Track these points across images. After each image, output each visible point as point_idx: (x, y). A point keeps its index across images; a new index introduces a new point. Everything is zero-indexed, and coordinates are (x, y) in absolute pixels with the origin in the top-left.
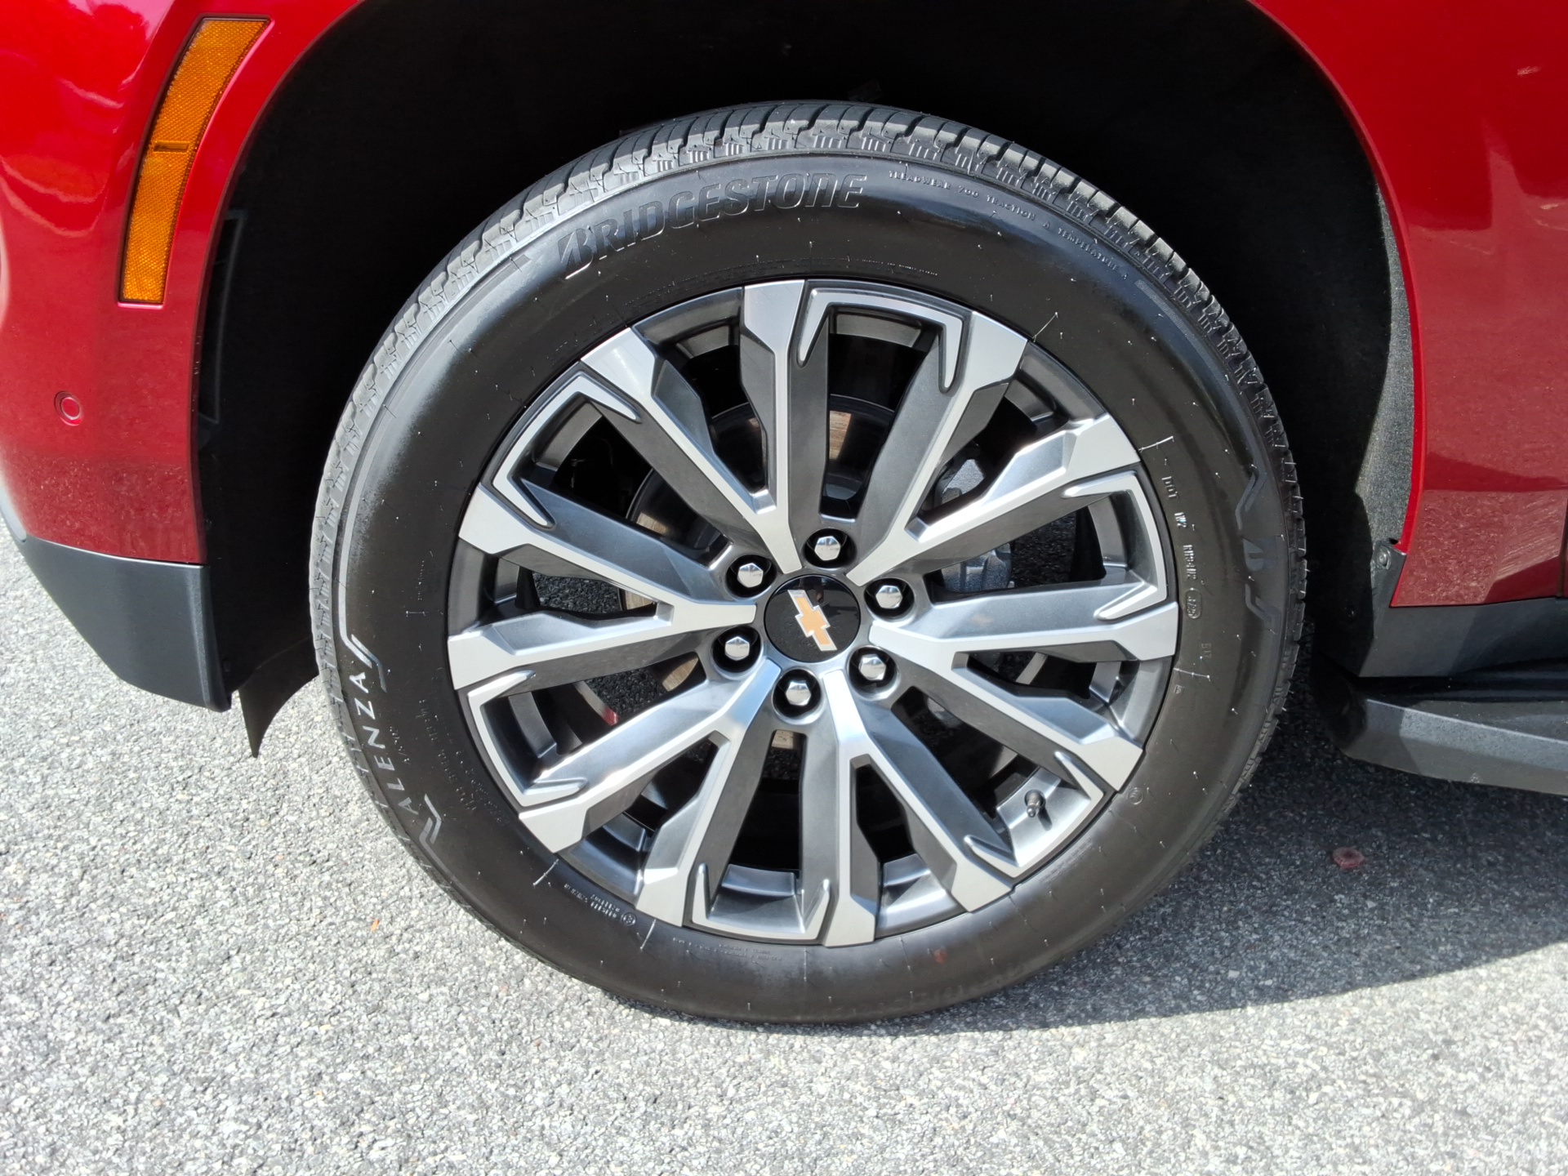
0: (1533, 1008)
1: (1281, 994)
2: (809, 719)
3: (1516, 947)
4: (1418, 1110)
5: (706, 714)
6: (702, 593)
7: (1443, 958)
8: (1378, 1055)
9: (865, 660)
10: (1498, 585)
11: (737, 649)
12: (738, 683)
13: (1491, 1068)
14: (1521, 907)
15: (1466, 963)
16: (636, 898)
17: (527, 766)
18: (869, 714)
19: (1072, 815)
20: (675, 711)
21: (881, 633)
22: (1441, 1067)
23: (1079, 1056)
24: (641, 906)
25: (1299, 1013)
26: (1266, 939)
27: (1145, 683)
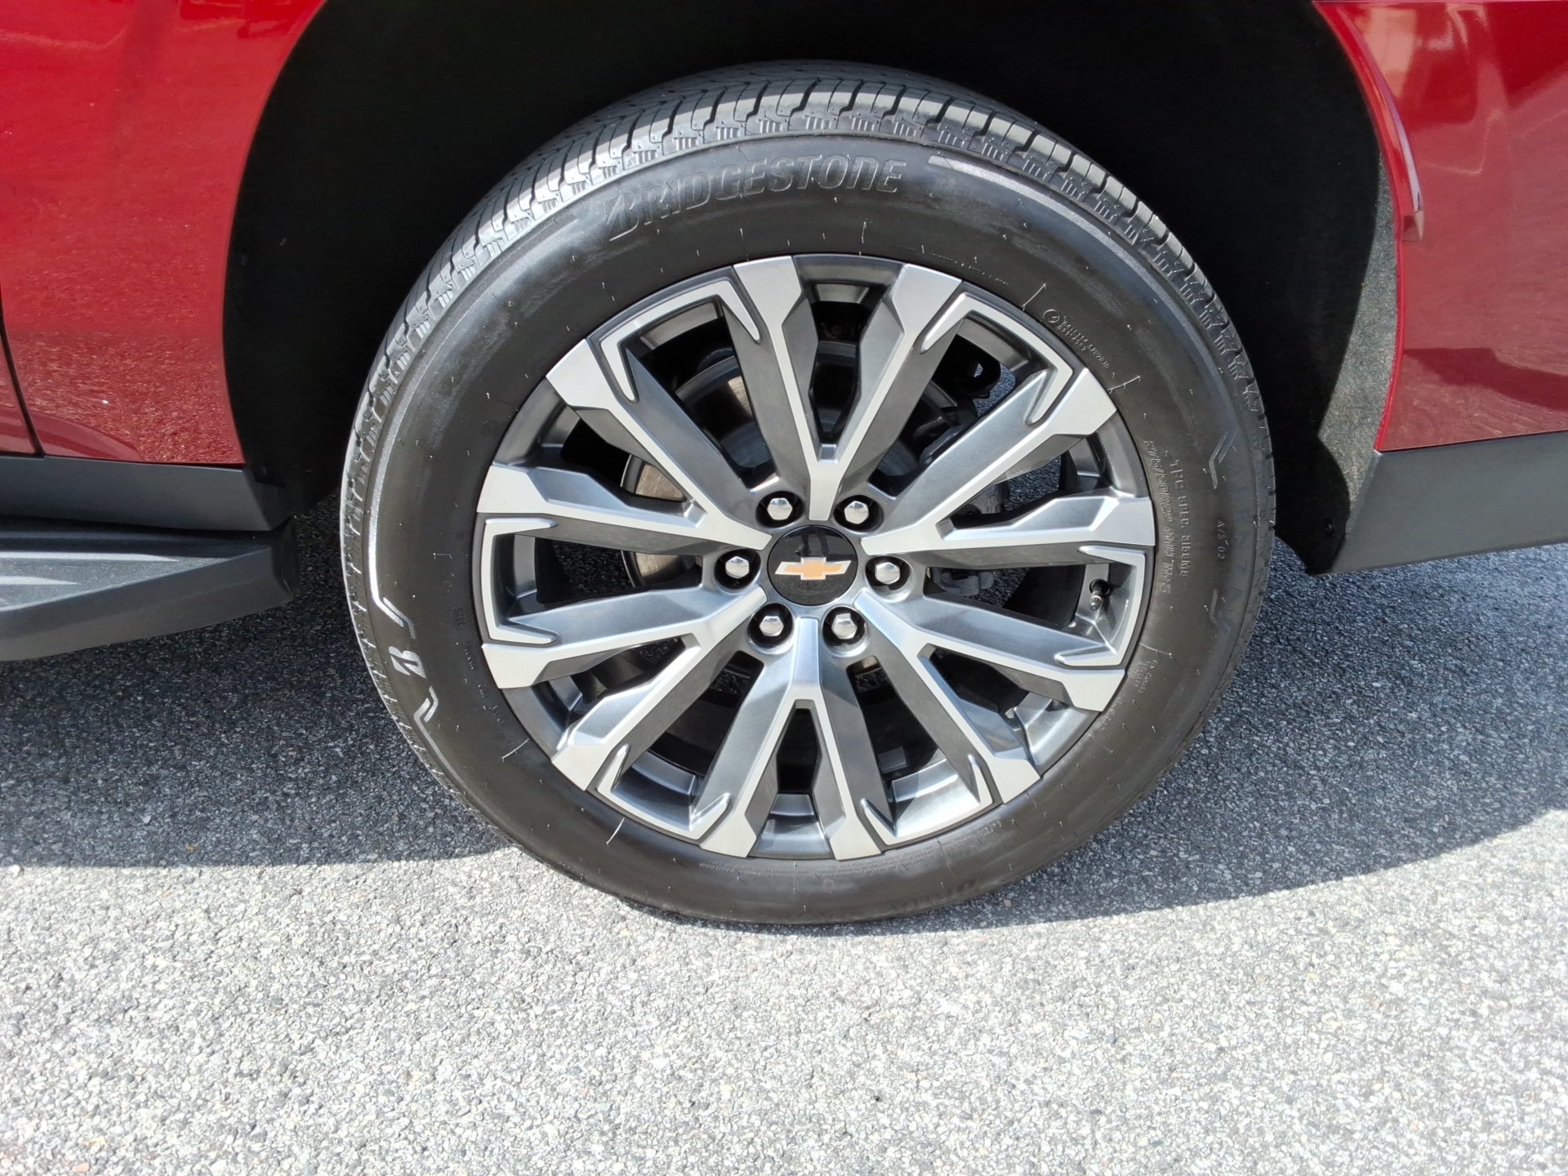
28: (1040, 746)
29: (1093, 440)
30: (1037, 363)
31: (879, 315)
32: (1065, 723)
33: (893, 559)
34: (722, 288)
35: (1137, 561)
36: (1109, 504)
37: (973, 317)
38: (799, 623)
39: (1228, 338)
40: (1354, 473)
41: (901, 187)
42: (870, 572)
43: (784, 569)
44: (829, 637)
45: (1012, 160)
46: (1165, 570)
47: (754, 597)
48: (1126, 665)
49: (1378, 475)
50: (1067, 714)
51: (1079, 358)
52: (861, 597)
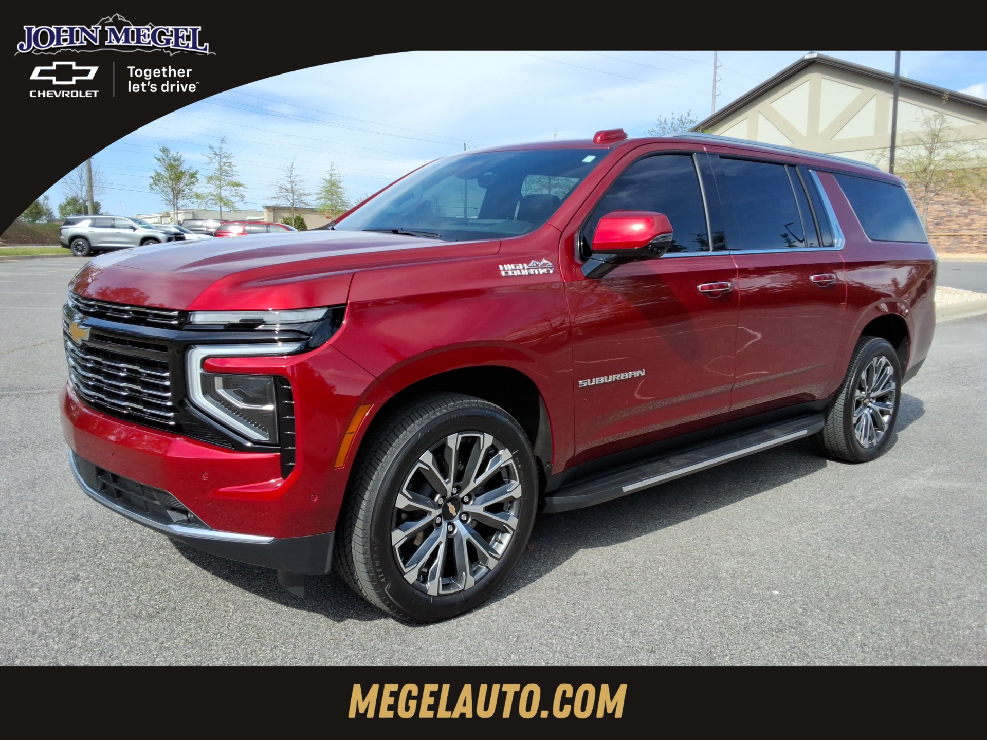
0: (584, 562)
1: (541, 576)
2: (455, 531)
3: (574, 553)
4: (579, 584)
5: (438, 537)
7: (563, 559)
8: (566, 578)
9: (463, 516)
10: (568, 462)
11: (438, 520)
12: (441, 528)
13: (585, 574)
14: (569, 546)
15: (567, 559)
16: (427, 591)
18: (467, 527)
19: (506, 538)
20: (430, 539)
21: (465, 508)
22: (577, 576)
23: (516, 599)
24: (429, 593)
25: (546, 577)
26: (530, 568)
27: (515, 504)
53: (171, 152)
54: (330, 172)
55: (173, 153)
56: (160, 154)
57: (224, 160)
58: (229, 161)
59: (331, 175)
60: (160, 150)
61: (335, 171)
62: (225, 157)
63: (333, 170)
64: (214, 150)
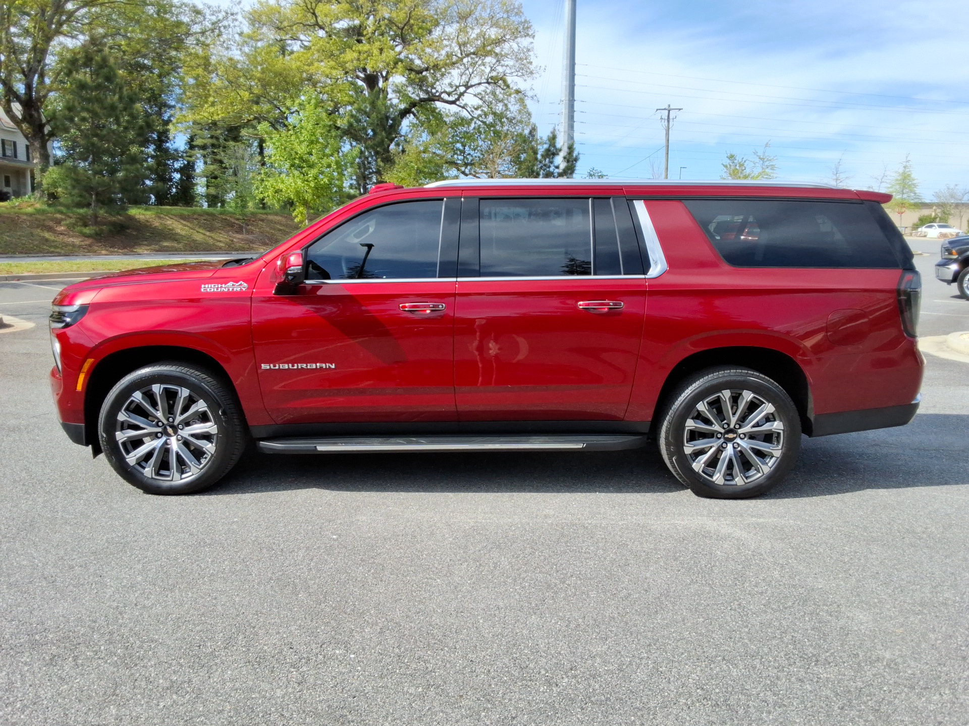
2: (170, 445)
6: (153, 426)
11: (159, 435)
17: (128, 452)
18: (179, 444)
19: (208, 458)
27: (215, 438)
28: (770, 464)
29: (772, 414)
30: (763, 403)
31: (741, 397)
32: (774, 459)
33: (743, 434)
34: (720, 394)
35: (781, 432)
36: (776, 423)
37: (754, 397)
38: (729, 445)
39: (790, 399)
40: (812, 419)
41: (744, 381)
42: (739, 436)
43: (726, 436)
44: (734, 448)
45: (757, 377)
46: (786, 433)
47: (722, 440)
48: (782, 449)
49: (816, 419)
50: (774, 458)
51: (769, 402)
52: (738, 440)
53: (737, 158)
54: (905, 163)
55: (739, 159)
56: (727, 162)
57: (767, 163)
58: (771, 164)
59: (905, 167)
60: (727, 157)
61: (910, 163)
62: (768, 160)
63: (908, 161)
64: (758, 154)
